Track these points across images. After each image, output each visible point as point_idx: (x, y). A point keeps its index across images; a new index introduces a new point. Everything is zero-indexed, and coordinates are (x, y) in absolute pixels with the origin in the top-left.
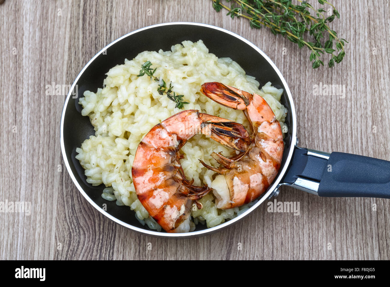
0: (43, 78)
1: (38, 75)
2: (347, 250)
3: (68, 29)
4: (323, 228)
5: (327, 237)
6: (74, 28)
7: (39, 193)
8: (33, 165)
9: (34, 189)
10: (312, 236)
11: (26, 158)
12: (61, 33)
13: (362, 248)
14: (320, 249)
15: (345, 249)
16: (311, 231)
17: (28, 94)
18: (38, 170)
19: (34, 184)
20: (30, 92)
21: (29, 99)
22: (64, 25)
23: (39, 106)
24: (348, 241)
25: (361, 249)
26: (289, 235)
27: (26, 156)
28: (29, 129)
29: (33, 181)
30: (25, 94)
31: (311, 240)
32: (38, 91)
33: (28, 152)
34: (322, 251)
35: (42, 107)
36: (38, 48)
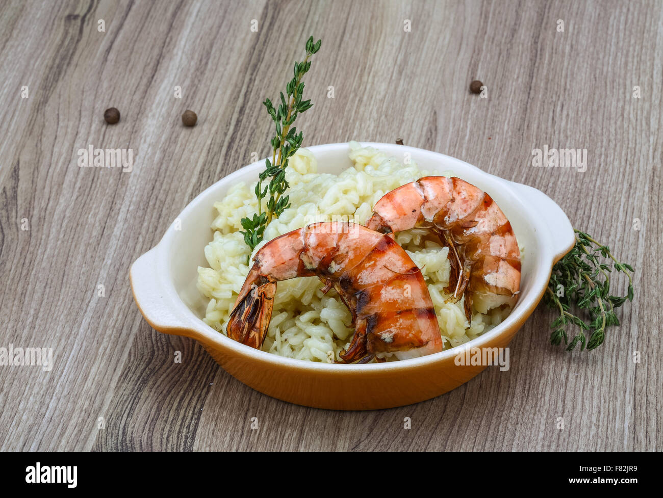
0: (155, 197)
1: (148, 193)
2: (583, 402)
3: (204, 154)
4: (548, 375)
5: (553, 386)
6: (213, 154)
7: (117, 308)
8: (116, 280)
9: (110, 303)
10: (530, 383)
11: (106, 272)
12: (192, 157)
13: (607, 401)
14: (539, 397)
15: (580, 400)
16: (528, 377)
17: (128, 210)
18: (122, 284)
19: (112, 298)
20: (131, 208)
21: (129, 215)
22: (199, 150)
23: (142, 223)
24: (585, 392)
25: (605, 402)
26: (494, 379)
27: (107, 270)
28: (120, 243)
29: (111, 294)
30: (124, 209)
31: (527, 387)
32: (144, 209)
33: (112, 266)
34: (543, 400)
35: (145, 224)
36: (155, 168)
